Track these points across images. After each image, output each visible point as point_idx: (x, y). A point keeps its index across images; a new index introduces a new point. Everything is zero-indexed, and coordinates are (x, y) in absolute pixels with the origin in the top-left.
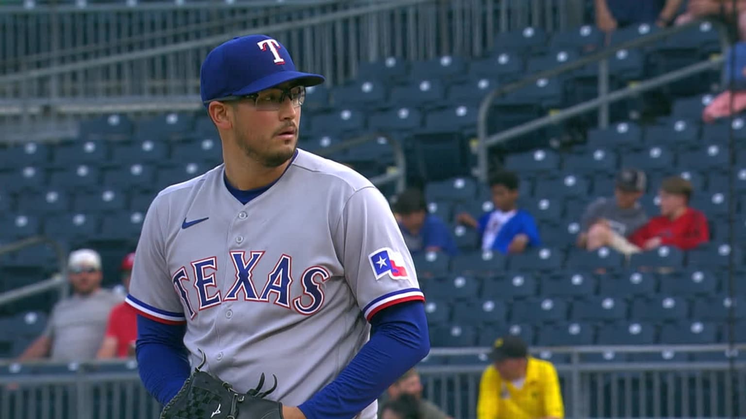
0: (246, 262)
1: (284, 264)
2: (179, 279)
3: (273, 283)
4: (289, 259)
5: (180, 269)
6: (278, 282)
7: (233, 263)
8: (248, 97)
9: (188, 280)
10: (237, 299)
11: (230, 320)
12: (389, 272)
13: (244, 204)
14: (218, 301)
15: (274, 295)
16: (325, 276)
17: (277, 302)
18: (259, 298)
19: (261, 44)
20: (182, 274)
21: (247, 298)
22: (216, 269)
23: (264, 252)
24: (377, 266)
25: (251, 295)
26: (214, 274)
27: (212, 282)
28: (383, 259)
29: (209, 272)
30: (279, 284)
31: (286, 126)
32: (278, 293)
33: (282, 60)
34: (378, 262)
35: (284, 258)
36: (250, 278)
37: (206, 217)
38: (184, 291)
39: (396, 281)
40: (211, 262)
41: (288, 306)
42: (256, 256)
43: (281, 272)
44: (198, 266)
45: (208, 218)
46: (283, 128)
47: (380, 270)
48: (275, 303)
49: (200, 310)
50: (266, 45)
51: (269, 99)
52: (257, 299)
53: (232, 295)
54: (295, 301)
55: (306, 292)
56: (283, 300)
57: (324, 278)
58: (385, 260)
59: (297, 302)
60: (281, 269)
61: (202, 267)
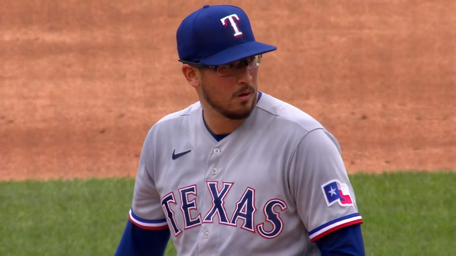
0: (219, 191)
1: (249, 195)
2: (168, 202)
3: (240, 210)
4: (253, 191)
5: (170, 193)
6: (244, 210)
7: (209, 192)
8: (210, 67)
9: (176, 203)
10: (212, 222)
11: (208, 239)
12: (338, 200)
13: (218, 141)
14: (199, 222)
15: (241, 221)
16: (284, 206)
17: (243, 227)
18: (230, 222)
19: (223, 20)
20: (170, 198)
21: (221, 222)
22: (196, 195)
23: (233, 183)
24: (329, 195)
25: (223, 219)
26: (195, 199)
27: (194, 206)
28: (333, 189)
29: (191, 197)
30: (245, 212)
31: (243, 89)
32: (244, 220)
33: (241, 33)
34: (330, 192)
35: (249, 190)
36: (223, 205)
37: (189, 150)
38: (171, 213)
39: (344, 207)
40: (192, 189)
41: (253, 230)
42: (227, 187)
43: (246, 202)
44: (184, 192)
45: (190, 151)
46: (241, 91)
47: (331, 198)
48: (241, 228)
49: (185, 229)
50: (227, 21)
51: (228, 67)
52: (228, 223)
53: (209, 218)
54: (258, 226)
55: (267, 219)
56: (249, 225)
57: (283, 208)
58: (335, 190)
59: (260, 227)
60: (246, 199)
61: (186, 193)
